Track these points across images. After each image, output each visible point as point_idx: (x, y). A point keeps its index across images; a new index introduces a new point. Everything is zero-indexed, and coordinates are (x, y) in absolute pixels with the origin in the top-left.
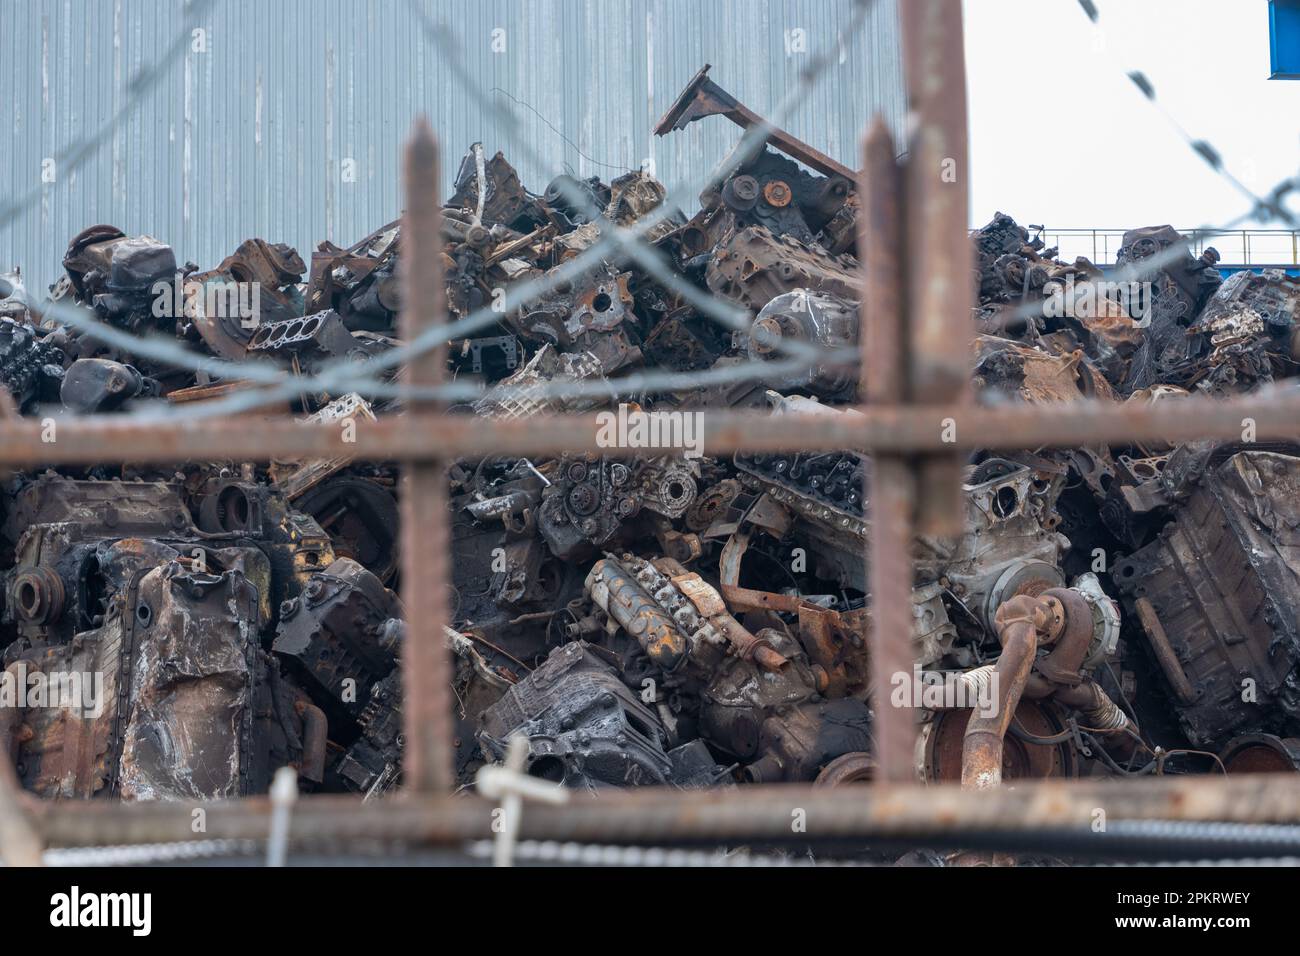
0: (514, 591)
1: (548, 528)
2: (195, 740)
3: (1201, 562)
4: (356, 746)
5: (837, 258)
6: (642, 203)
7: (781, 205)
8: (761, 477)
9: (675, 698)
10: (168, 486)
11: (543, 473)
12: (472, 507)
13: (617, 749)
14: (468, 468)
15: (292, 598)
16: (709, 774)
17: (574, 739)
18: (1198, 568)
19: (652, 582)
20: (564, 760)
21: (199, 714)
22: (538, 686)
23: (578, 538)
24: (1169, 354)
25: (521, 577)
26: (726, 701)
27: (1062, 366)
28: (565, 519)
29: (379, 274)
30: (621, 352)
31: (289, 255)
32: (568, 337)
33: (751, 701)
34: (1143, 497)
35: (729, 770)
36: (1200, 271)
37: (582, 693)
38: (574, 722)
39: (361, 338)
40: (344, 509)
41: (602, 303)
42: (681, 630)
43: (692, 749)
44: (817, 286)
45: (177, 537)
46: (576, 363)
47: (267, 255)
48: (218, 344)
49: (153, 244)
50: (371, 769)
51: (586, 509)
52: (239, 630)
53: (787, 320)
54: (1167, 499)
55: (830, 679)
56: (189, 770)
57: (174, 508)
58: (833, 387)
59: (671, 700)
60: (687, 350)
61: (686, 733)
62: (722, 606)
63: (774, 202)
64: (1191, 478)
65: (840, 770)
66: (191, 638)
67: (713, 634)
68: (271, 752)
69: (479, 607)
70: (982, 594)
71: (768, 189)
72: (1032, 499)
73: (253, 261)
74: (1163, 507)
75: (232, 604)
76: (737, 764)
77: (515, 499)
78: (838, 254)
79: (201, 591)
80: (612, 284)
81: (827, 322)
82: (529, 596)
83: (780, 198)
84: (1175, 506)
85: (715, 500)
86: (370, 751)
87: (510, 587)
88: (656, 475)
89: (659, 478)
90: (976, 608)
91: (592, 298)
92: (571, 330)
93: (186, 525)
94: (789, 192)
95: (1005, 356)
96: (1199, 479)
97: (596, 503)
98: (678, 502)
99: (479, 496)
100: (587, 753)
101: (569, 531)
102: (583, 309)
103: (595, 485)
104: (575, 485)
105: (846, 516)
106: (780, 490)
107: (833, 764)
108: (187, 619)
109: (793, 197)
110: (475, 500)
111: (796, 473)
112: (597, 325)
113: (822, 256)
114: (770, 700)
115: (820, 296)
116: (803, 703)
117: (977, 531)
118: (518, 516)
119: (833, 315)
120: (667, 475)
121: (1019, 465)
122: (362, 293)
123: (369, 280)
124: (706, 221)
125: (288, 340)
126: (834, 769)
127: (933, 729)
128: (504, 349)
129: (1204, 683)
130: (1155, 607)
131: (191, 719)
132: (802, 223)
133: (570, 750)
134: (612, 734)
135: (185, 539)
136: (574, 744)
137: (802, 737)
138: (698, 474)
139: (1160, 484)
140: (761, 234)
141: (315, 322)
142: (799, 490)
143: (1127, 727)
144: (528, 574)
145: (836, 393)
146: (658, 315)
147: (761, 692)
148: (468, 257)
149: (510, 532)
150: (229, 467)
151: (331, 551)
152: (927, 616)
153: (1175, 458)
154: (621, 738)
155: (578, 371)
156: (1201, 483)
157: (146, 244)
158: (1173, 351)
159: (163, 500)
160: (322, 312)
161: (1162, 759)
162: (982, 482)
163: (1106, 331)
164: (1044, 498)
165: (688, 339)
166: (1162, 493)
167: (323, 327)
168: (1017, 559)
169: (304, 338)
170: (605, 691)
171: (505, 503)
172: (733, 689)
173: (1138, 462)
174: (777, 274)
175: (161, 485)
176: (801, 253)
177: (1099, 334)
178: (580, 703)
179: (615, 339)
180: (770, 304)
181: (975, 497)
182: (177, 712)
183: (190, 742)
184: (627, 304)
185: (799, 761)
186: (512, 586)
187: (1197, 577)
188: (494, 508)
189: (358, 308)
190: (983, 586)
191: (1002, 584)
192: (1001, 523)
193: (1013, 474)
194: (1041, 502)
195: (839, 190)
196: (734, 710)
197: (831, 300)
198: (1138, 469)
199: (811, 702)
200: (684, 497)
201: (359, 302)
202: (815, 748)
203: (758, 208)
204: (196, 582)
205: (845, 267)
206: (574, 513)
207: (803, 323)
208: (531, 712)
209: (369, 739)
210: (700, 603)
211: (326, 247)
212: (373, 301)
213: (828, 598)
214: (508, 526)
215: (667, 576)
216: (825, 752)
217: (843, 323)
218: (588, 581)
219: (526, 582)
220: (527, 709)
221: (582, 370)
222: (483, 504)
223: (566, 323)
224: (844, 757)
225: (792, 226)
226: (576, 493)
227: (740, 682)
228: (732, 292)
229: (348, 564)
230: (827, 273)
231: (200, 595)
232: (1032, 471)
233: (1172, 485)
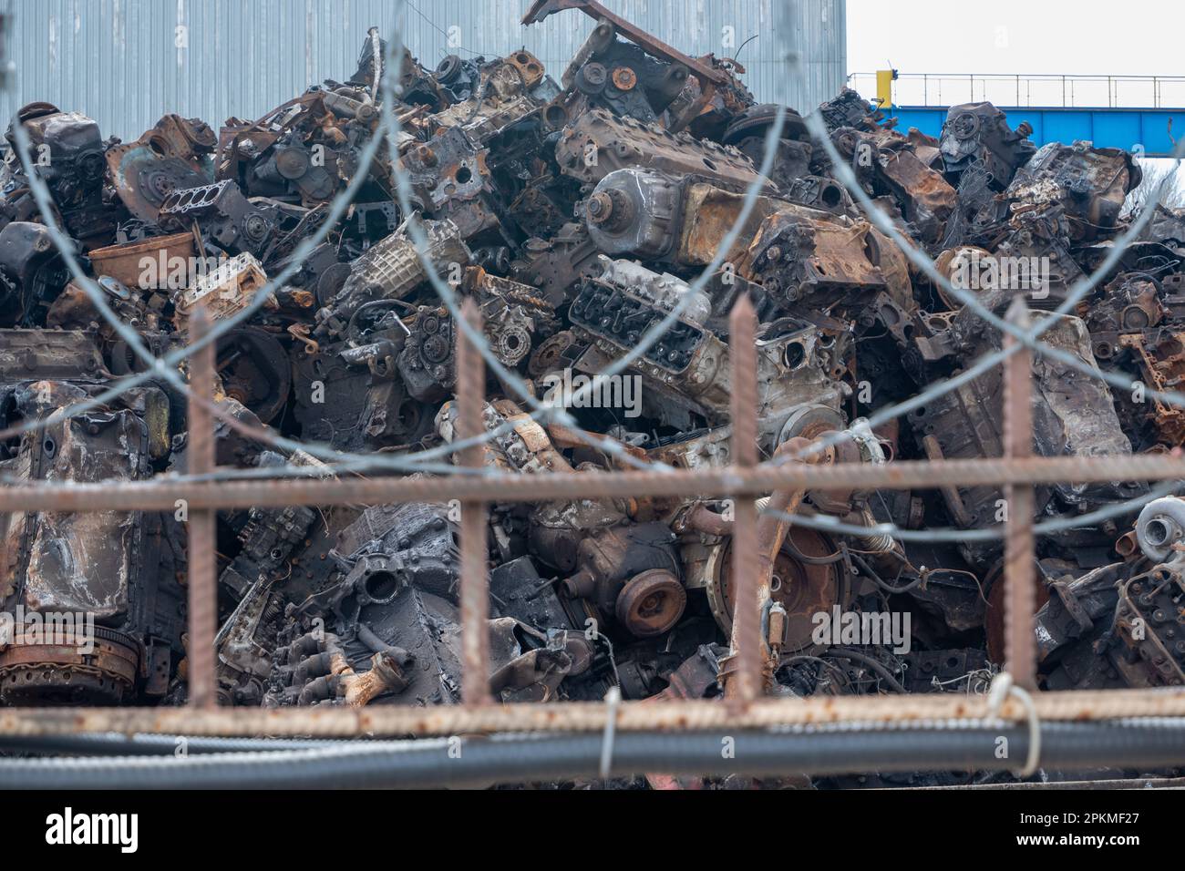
0: (377, 426)
1: (406, 373)
2: (91, 554)
3: (981, 404)
4: (237, 558)
5: (674, 136)
6: (506, 86)
7: (627, 88)
8: (590, 330)
9: (508, 521)
10: (84, 334)
11: (406, 324)
12: (345, 353)
13: (442, 566)
14: (344, 319)
15: (182, 433)
16: (532, 586)
17: (406, 557)
18: (979, 410)
19: (492, 420)
20: (396, 575)
21: (94, 532)
22: (386, 510)
23: (431, 382)
24: (981, 217)
25: (383, 415)
26: (549, 524)
27: (851, 236)
28: (420, 365)
29: (278, 146)
30: (479, 219)
31: (202, 128)
32: (433, 205)
33: (570, 523)
34: (934, 347)
35: (549, 582)
36: (1016, 142)
37: (419, 517)
38: (410, 542)
39: (256, 204)
40: (238, 353)
41: (463, 176)
42: (512, 462)
43: (519, 565)
44: (648, 162)
45: (87, 378)
46: (437, 228)
47: (182, 129)
48: (136, 207)
49: (80, 119)
50: (249, 579)
51: (436, 357)
52: (129, 461)
53: (617, 193)
54: (955, 349)
55: (638, 506)
56: (85, 580)
57: (87, 353)
58: (658, 252)
59: (504, 522)
60: (545, 215)
61: (516, 551)
62: (547, 442)
63: (620, 86)
64: (975, 332)
65: (641, 584)
66: (87, 469)
67: (539, 466)
68: (161, 564)
69: (351, 439)
70: (772, 434)
71: (616, 74)
72: (818, 352)
73: (170, 134)
74: (952, 356)
75: (123, 440)
76: (556, 578)
77: (381, 347)
78: (676, 133)
79: (96, 429)
80: (472, 159)
81: (652, 196)
82: (389, 431)
83: (626, 82)
84: (962, 355)
85: (553, 349)
86: (248, 563)
87: (374, 423)
88: (497, 328)
89: (499, 332)
90: (768, 446)
91: (455, 171)
92: (435, 200)
93: (98, 367)
94: (634, 77)
95: (798, 228)
96: (982, 332)
97: (446, 353)
98: (514, 353)
99: (352, 344)
100: (416, 569)
101: (424, 375)
102: (447, 181)
103: (446, 337)
104: (429, 336)
105: (656, 367)
106: (605, 342)
107: (635, 579)
108: (84, 452)
109: (637, 81)
110: (348, 347)
111: (617, 327)
112: (458, 195)
113: (659, 135)
114: (586, 523)
115: (648, 172)
116: (615, 526)
117: (769, 380)
118: (381, 361)
119: (658, 189)
120: (506, 328)
121: (807, 323)
122: (263, 163)
123: (269, 152)
124: (567, 100)
125: (193, 206)
126: (635, 584)
127: (721, 551)
128: (385, 212)
129: (978, 509)
130: (941, 443)
131: (87, 537)
132: (646, 104)
133: (401, 567)
134: (439, 553)
135: (94, 381)
136: (405, 562)
137: (611, 556)
138: (532, 328)
139: (950, 336)
140: (603, 116)
141: (216, 190)
142: (619, 342)
143: (894, 550)
144: (389, 412)
145: (661, 256)
146: (522, 183)
147: (579, 516)
148: (357, 131)
149: (375, 375)
150: (138, 317)
151: (223, 390)
152: (721, 453)
153: (962, 313)
154: (446, 557)
155: (439, 236)
156: (983, 335)
157: (74, 120)
158: (986, 214)
159: (79, 346)
160: (222, 182)
161: (926, 577)
162: (774, 338)
163: (927, 196)
164: (830, 352)
165: (546, 205)
166: (951, 343)
167: (223, 195)
168: (804, 404)
169: (207, 204)
170: (437, 516)
171: (373, 349)
172: (555, 513)
173: (933, 316)
174: (615, 152)
175: (78, 333)
176: (640, 133)
177: (919, 198)
178: (416, 526)
179: (474, 207)
180: (605, 178)
181: (766, 351)
182: (75, 531)
183: (86, 556)
184: (485, 177)
185: (607, 576)
186: (377, 422)
187: (977, 418)
188: (363, 354)
189: (260, 176)
190: (774, 428)
191: (789, 426)
192: (790, 373)
193: (801, 331)
194: (826, 355)
195: (679, 75)
196: (556, 532)
197: (658, 176)
198: (933, 322)
199: (621, 525)
200: (519, 348)
201: (261, 170)
202: (622, 564)
203: (607, 91)
204: (92, 421)
205: (680, 144)
206: (427, 360)
207: (632, 196)
208: (379, 532)
209: (248, 553)
210: (528, 439)
211: (232, 122)
212: (273, 170)
213: (641, 435)
214: (372, 370)
215: (504, 415)
216: (630, 568)
217: (667, 196)
218: (437, 419)
219: (386, 419)
220: (375, 530)
221: (443, 235)
222: (355, 351)
223: (431, 194)
224: (645, 573)
225: (637, 107)
226: (429, 343)
227: (561, 508)
228: (577, 167)
229: (230, 404)
230: (660, 150)
231: (96, 431)
232: (818, 328)
233: (960, 337)
